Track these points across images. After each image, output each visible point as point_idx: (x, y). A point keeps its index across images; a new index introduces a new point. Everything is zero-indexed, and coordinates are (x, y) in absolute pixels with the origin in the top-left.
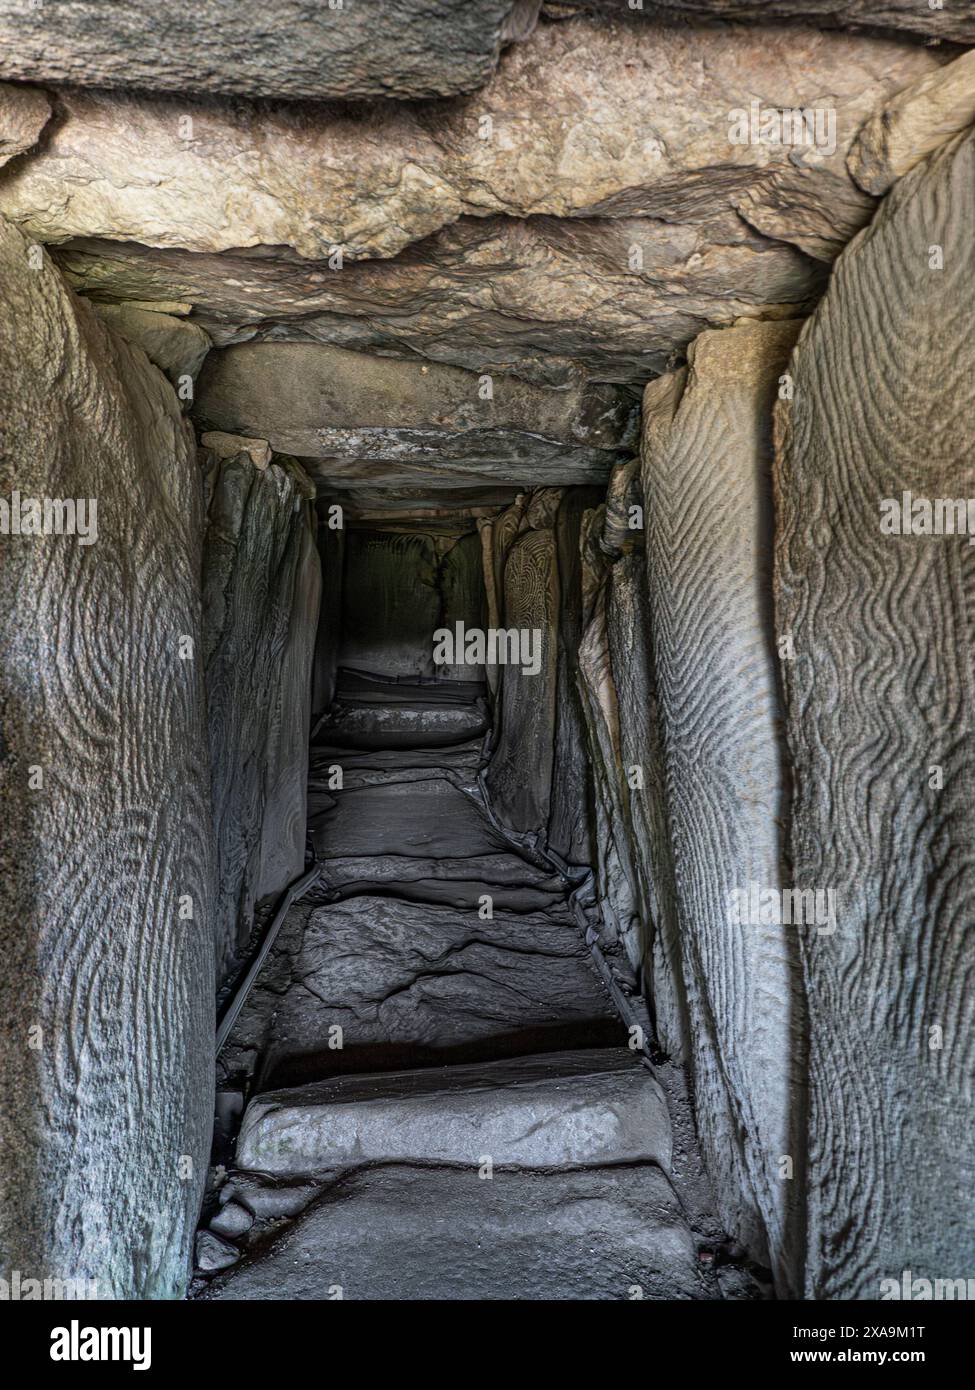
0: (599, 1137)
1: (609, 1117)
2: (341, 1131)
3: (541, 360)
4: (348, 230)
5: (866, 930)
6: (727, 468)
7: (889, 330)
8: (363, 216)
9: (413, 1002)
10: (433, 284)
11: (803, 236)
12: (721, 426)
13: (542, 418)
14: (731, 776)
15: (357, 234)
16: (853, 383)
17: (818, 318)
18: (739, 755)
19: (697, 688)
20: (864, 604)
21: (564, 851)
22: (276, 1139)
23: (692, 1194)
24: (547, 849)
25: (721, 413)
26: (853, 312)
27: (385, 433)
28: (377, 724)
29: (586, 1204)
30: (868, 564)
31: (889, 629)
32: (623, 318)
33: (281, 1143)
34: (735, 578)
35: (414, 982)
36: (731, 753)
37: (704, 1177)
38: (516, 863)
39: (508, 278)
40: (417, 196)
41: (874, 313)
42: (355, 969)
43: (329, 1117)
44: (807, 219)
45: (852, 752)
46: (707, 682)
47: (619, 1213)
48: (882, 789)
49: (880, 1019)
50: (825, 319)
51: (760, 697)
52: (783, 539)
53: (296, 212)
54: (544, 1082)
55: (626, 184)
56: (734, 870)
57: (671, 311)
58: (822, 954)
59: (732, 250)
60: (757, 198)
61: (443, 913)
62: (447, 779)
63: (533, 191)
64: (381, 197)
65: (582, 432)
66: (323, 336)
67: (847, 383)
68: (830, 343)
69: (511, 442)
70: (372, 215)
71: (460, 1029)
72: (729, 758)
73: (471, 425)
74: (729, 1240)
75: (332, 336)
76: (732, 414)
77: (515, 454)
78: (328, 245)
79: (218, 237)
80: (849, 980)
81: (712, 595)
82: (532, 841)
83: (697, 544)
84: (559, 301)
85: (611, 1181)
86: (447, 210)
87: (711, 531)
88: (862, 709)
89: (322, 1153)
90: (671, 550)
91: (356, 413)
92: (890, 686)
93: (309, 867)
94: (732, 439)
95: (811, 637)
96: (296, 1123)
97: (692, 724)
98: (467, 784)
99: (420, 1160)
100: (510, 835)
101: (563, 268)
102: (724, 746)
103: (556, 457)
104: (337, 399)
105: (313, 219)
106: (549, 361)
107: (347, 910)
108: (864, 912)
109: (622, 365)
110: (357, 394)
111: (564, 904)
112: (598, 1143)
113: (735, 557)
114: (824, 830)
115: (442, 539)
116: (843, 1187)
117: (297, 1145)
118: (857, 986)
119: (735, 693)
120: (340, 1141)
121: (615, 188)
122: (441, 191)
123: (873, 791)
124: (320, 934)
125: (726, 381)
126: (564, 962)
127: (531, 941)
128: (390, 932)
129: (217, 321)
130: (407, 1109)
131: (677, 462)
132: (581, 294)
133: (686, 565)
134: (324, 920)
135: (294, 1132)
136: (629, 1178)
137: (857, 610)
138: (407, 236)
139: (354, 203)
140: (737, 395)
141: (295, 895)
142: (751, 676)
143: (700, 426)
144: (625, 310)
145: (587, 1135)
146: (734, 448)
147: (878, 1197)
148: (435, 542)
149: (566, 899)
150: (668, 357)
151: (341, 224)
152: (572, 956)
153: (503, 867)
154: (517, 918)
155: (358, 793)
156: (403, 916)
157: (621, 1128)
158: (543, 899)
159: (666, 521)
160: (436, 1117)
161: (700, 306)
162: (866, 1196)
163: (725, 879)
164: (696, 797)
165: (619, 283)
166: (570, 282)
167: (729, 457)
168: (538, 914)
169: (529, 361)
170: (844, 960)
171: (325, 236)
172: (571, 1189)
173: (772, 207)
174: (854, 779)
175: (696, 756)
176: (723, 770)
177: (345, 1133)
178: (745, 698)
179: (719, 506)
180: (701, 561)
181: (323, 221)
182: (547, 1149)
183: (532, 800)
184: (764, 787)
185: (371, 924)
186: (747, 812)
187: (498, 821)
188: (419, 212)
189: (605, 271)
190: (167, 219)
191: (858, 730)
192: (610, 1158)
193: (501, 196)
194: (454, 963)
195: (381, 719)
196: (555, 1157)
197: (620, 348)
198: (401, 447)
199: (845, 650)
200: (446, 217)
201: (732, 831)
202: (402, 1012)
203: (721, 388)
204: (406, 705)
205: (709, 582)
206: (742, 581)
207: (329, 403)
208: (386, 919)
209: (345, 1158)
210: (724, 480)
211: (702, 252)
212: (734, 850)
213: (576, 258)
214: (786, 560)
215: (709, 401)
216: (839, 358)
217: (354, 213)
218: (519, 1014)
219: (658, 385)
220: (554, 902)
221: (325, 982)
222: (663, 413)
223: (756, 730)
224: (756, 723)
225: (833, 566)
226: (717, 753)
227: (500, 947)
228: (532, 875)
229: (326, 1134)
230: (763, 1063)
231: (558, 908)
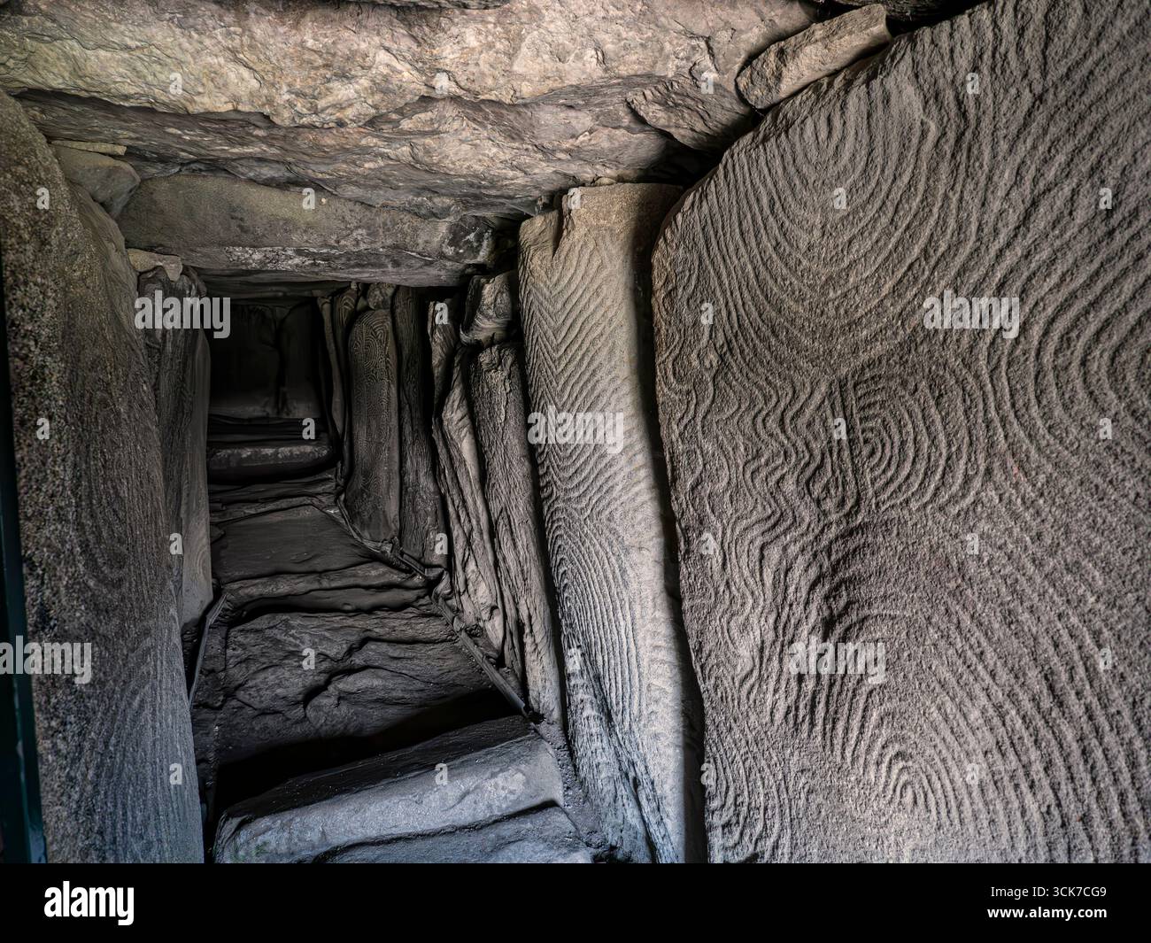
0: (512, 792)
1: (519, 776)
2: (308, 828)
3: (430, 199)
4: (321, 104)
5: (762, 650)
6: (602, 295)
7: (781, 215)
8: (335, 92)
9: (333, 700)
10: (363, 142)
11: (677, 126)
12: (596, 263)
13: (420, 241)
14: (620, 530)
15: (328, 107)
16: (742, 250)
17: (704, 196)
18: (625, 513)
19: (585, 462)
20: (755, 417)
21: (416, 555)
22: (253, 846)
23: (580, 819)
24: (402, 554)
25: (596, 252)
26: (742, 196)
27: (284, 250)
28: (242, 460)
29: (513, 847)
30: (761, 389)
31: (782, 437)
32: (511, 174)
33: (258, 847)
34: (613, 380)
35: (328, 682)
36: (619, 513)
37: (588, 804)
38: (383, 569)
39: (428, 141)
40: (386, 79)
41: (765, 201)
42: (277, 678)
43: (298, 820)
44: (686, 116)
45: (744, 523)
46: (594, 459)
47: (537, 849)
48: (774, 553)
49: (779, 716)
50: (712, 197)
51: (638, 469)
52: (664, 358)
53: (273, 85)
54: (465, 758)
55: (567, 83)
56: (626, 599)
57: (551, 170)
58: (717, 665)
59: (613, 131)
60: (650, 97)
61: (337, 620)
62: (313, 505)
63: (490, 82)
64: (354, 77)
65: (450, 251)
66: (242, 174)
67: (737, 250)
68: (718, 216)
69: (387, 256)
70: (343, 91)
71: (376, 718)
72: (617, 516)
73: (363, 246)
74: (613, 848)
75: (251, 174)
76: (605, 254)
77: (390, 266)
78: (301, 115)
79: (192, 101)
80: (747, 686)
81: (596, 393)
82: (388, 548)
83: (580, 353)
84: (466, 159)
85: (527, 825)
86: (411, 92)
87: (592, 343)
88: (754, 493)
89: (293, 848)
90: (556, 356)
91: (264, 235)
92: (783, 477)
93: (218, 593)
94: (604, 273)
95: (700, 435)
96: (269, 829)
97: (582, 489)
98: (329, 507)
99: (376, 838)
100: (370, 545)
101: (473, 134)
102: (612, 507)
103: (421, 267)
104: (247, 224)
105: (289, 92)
106: (436, 200)
107: (258, 627)
108: (758, 638)
109: (493, 205)
110: (265, 221)
111: (427, 597)
112: (512, 797)
113: (613, 363)
114: (716, 577)
115: (277, 309)
116: (748, 831)
117: (273, 845)
118: (755, 691)
119: (619, 467)
120: (309, 836)
121: (557, 85)
122: (407, 76)
123: (766, 553)
124: (239, 651)
125: (598, 228)
126: (439, 647)
127: (410, 633)
128: (298, 642)
129: (146, 159)
130: (360, 800)
131: (559, 288)
132: (484, 155)
133: (571, 368)
134: (240, 639)
135: (268, 837)
136: (539, 819)
137: (748, 419)
138: (373, 111)
139: (329, 81)
140: (608, 239)
141: (211, 620)
142: (630, 454)
143: (578, 262)
144: (513, 168)
145: (503, 793)
146: (607, 280)
147: (786, 841)
148: (273, 311)
149: (429, 594)
150: (535, 201)
151: (314, 98)
152: (444, 641)
153: (373, 573)
154: (394, 615)
155: (242, 523)
156: (306, 627)
157: (527, 783)
158: (409, 595)
159: (550, 333)
160: (386, 802)
161: (573, 169)
162: (773, 839)
163: (618, 606)
164: (588, 544)
165: (518, 149)
166: (476, 146)
167: (604, 287)
168: (410, 609)
169: (420, 199)
170: (740, 671)
171: (299, 107)
172: (498, 837)
173: (659, 104)
174: (746, 543)
175: (586, 514)
176: (613, 525)
177: (312, 829)
178: (627, 470)
179: (597, 324)
180: (584, 366)
181: (299, 94)
182: (475, 809)
183: (385, 517)
184: (646, 537)
185: (282, 637)
186: (634, 555)
187: (358, 534)
188: (385, 92)
189: (508, 139)
190: (140, 82)
191: (750, 508)
192: (521, 807)
193: (462, 84)
194: (357, 661)
195: (244, 456)
196: (482, 814)
197: (499, 193)
198: (297, 260)
199: (735, 449)
200: (409, 97)
201: (623, 571)
202: (326, 710)
203: (594, 233)
204: (264, 443)
205: (592, 383)
206: (619, 382)
207: (239, 226)
208: (293, 631)
209: (313, 847)
210: (601, 304)
211: (591, 132)
212: (626, 585)
213: (485, 127)
214: (670, 373)
215: (586, 243)
216: (728, 229)
217: (327, 89)
218: (416, 695)
219: (532, 224)
220: (419, 598)
221: (252, 691)
222: (542, 248)
223: (637, 494)
224: (636, 489)
225: (722, 384)
226: (607, 512)
227: (389, 642)
228: (396, 577)
229: (296, 833)
230: (656, 736)
231: (422, 602)
